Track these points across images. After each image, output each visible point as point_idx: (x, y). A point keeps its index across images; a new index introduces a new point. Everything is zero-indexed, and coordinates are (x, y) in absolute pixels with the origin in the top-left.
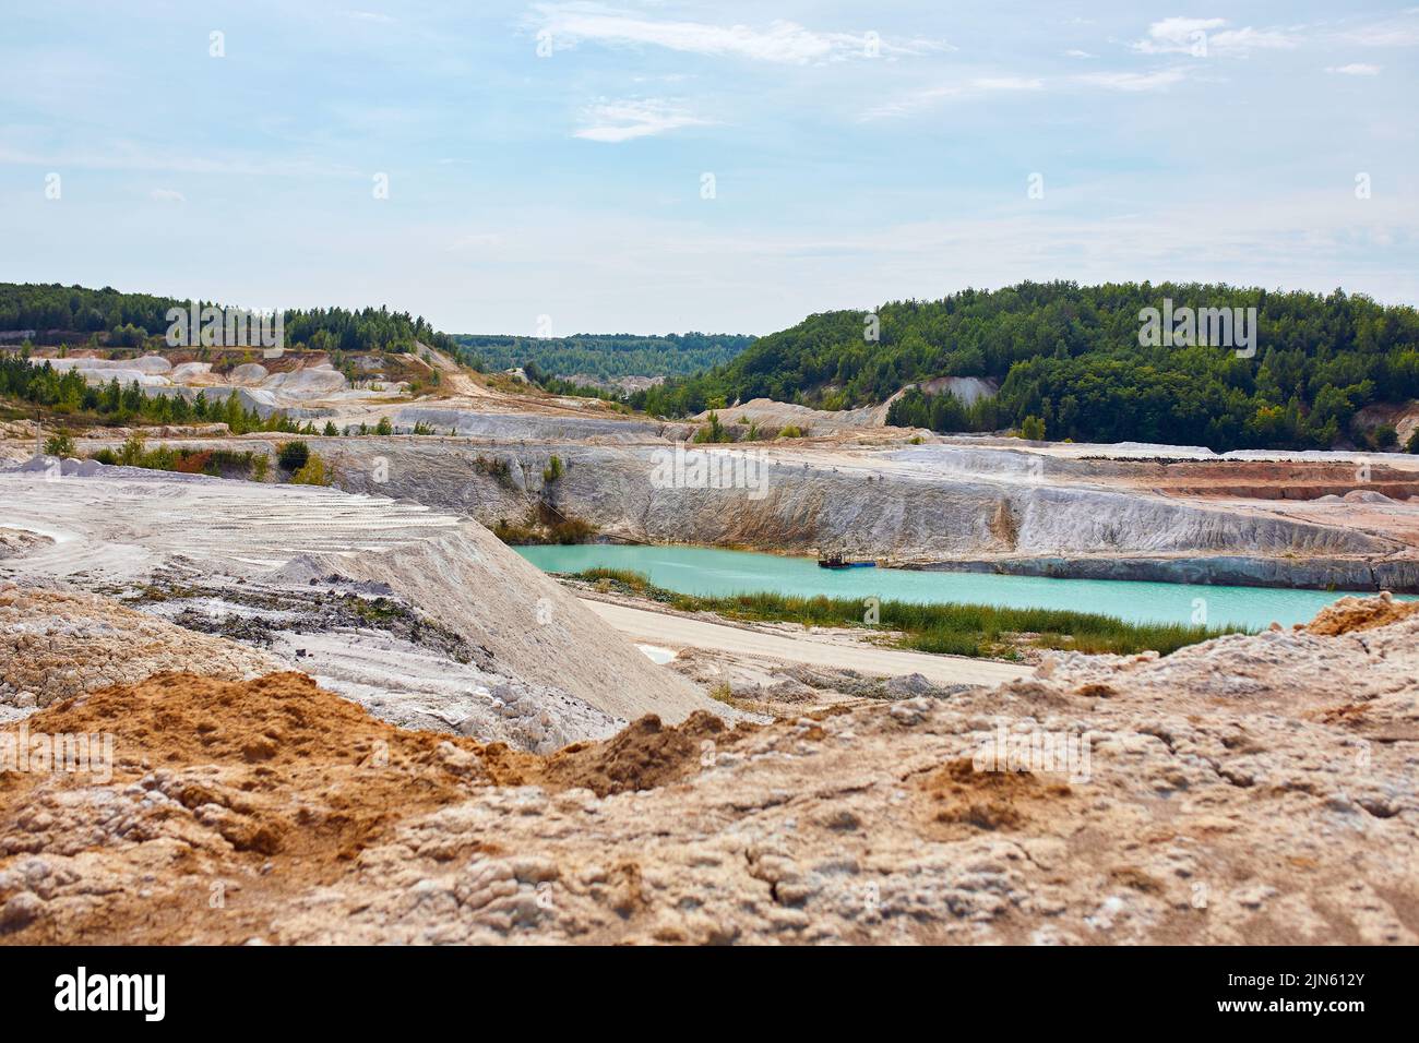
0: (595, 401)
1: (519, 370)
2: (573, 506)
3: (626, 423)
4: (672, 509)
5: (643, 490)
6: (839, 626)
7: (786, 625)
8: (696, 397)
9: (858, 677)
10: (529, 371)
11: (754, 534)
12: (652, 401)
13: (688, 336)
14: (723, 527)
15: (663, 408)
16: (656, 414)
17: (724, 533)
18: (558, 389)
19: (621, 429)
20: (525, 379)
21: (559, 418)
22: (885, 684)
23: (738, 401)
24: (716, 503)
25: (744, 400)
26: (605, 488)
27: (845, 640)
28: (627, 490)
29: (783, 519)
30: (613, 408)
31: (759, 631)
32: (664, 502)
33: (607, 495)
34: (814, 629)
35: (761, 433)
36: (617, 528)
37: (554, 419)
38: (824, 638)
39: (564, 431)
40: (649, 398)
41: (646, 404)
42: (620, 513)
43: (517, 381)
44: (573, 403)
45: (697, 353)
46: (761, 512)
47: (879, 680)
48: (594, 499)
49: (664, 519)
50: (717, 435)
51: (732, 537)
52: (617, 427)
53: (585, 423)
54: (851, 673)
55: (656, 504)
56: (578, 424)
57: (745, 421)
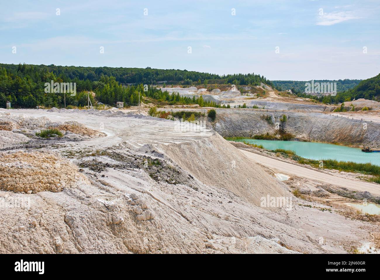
0: (307, 99)
1: (290, 90)
2: (289, 129)
3: (315, 105)
4: (319, 131)
5: (310, 125)
6: (352, 172)
7: (334, 170)
8: (341, 98)
9: (347, 190)
10: (293, 91)
11: (343, 140)
12: (325, 99)
13: (345, 80)
14: (334, 137)
15: (328, 101)
16: (326, 103)
17: (334, 139)
18: (300, 96)
19: (314, 107)
20: (291, 93)
21: (295, 104)
22: (355, 194)
23: (354, 99)
24: (332, 130)
25: (356, 99)
26: (298, 125)
27: (351, 177)
28: (305, 125)
29: (353, 136)
30: (313, 101)
31: (322, 172)
32: (316, 129)
33: (299, 126)
34: (343, 172)
35: (356, 109)
36: (301, 136)
37: (294, 104)
38: (344, 176)
39: (295, 108)
40: (324, 98)
41: (323, 100)
42: (303, 132)
43: (289, 93)
44: (301, 100)
45: (347, 85)
46: (346, 133)
47: (355, 192)
48: (295, 128)
49: (316, 134)
50: (341, 110)
51: (336, 140)
52: (312, 107)
53: (303, 105)
54: (345, 189)
55: (314, 130)
56: (301, 106)
57: (352, 105)
